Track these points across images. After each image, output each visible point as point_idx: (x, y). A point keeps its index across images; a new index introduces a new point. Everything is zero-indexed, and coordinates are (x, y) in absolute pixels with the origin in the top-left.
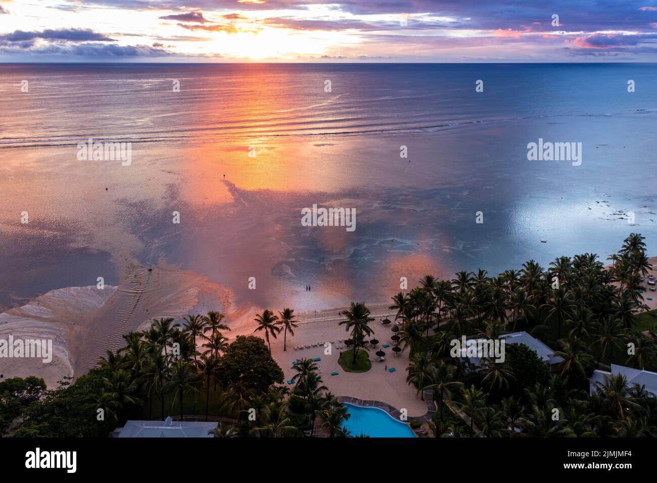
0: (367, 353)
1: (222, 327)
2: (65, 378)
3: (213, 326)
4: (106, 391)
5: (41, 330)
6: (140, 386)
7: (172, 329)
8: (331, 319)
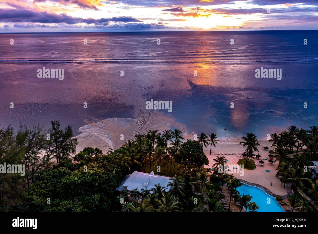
0: (254, 161)
1: (180, 137)
2: (110, 149)
3: (176, 136)
4: (126, 156)
5: (103, 133)
6: (141, 156)
7: (157, 135)
8: (235, 144)
